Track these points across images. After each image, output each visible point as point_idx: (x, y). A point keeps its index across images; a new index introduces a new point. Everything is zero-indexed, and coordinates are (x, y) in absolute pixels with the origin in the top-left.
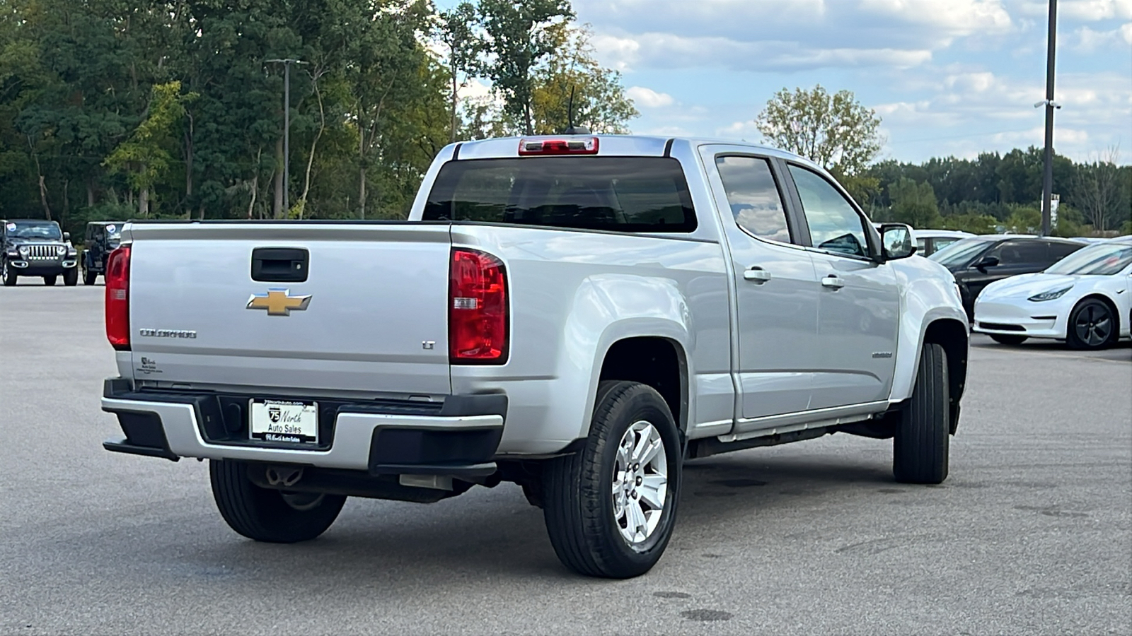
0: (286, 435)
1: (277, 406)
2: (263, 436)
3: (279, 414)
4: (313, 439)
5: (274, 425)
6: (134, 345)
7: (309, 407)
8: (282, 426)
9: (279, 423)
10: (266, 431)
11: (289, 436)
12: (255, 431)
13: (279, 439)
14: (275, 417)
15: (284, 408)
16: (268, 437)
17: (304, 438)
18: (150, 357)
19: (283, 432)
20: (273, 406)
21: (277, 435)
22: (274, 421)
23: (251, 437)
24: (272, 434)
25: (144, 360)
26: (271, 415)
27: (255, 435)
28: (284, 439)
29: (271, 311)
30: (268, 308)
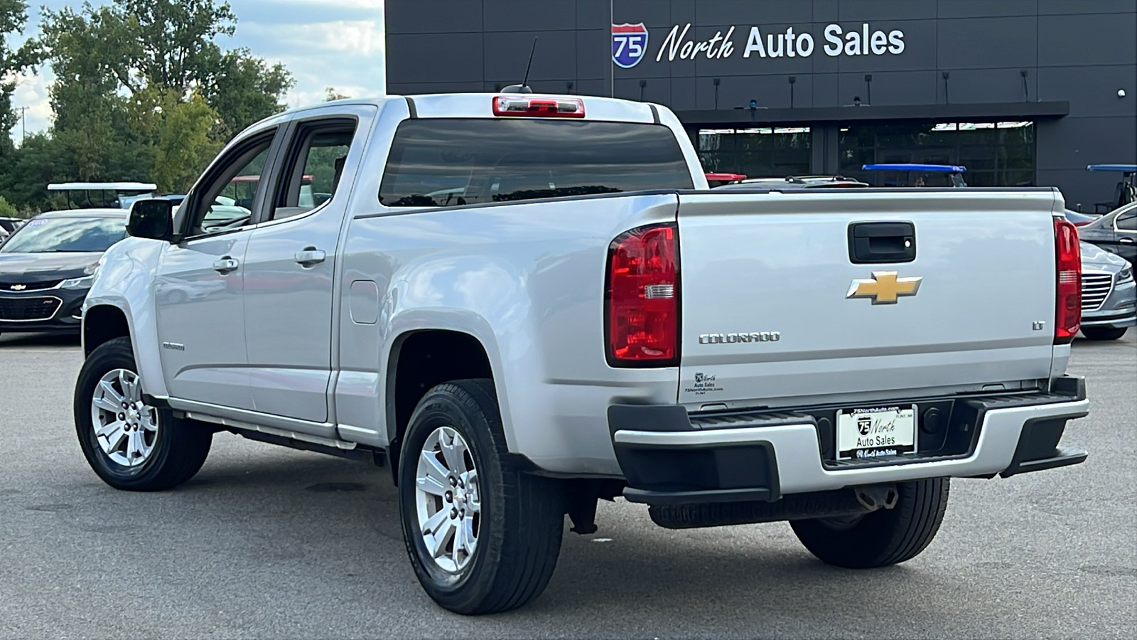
0: (880, 449)
1: (866, 415)
2: (852, 453)
3: (869, 425)
4: (911, 448)
5: (863, 438)
6: (687, 358)
7: (904, 412)
8: (873, 438)
9: (869, 436)
10: (855, 447)
11: (884, 449)
12: (842, 449)
13: (873, 454)
14: (864, 428)
15: (875, 416)
16: (860, 454)
17: (900, 449)
18: (708, 371)
19: (875, 445)
20: (862, 416)
21: (871, 450)
22: (864, 433)
23: (838, 458)
24: (864, 450)
25: (699, 377)
26: (860, 426)
27: (843, 454)
28: (878, 454)
29: (879, 299)
30: (874, 298)
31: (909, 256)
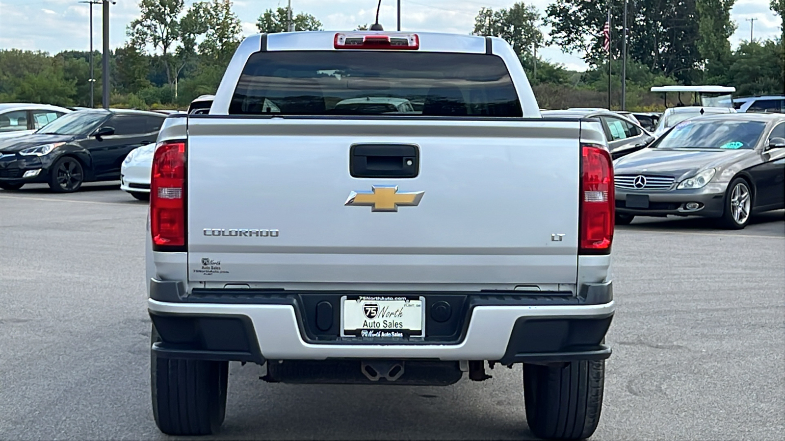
0: (385, 331)
1: (374, 302)
2: (358, 332)
3: (376, 310)
4: (419, 333)
5: (369, 321)
6: (192, 246)
7: (412, 302)
8: (379, 321)
9: (376, 319)
10: (362, 328)
11: (390, 331)
12: (346, 328)
13: (378, 335)
14: (371, 313)
15: (381, 303)
16: (364, 333)
17: (407, 333)
18: (213, 257)
19: (381, 327)
20: (368, 302)
21: (375, 331)
22: (370, 316)
23: (342, 335)
24: (369, 330)
25: (205, 262)
26: (366, 311)
27: (346, 332)
28: (383, 335)
29: (377, 207)
30: (373, 205)
31: (413, 173)
